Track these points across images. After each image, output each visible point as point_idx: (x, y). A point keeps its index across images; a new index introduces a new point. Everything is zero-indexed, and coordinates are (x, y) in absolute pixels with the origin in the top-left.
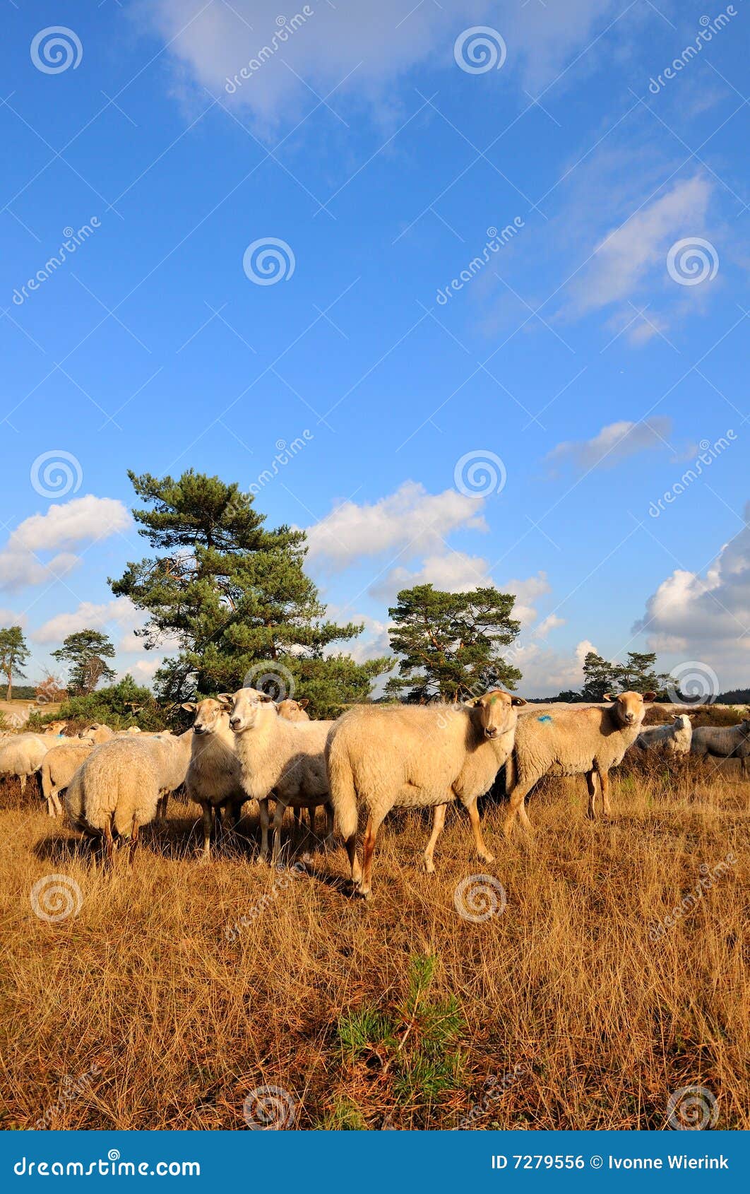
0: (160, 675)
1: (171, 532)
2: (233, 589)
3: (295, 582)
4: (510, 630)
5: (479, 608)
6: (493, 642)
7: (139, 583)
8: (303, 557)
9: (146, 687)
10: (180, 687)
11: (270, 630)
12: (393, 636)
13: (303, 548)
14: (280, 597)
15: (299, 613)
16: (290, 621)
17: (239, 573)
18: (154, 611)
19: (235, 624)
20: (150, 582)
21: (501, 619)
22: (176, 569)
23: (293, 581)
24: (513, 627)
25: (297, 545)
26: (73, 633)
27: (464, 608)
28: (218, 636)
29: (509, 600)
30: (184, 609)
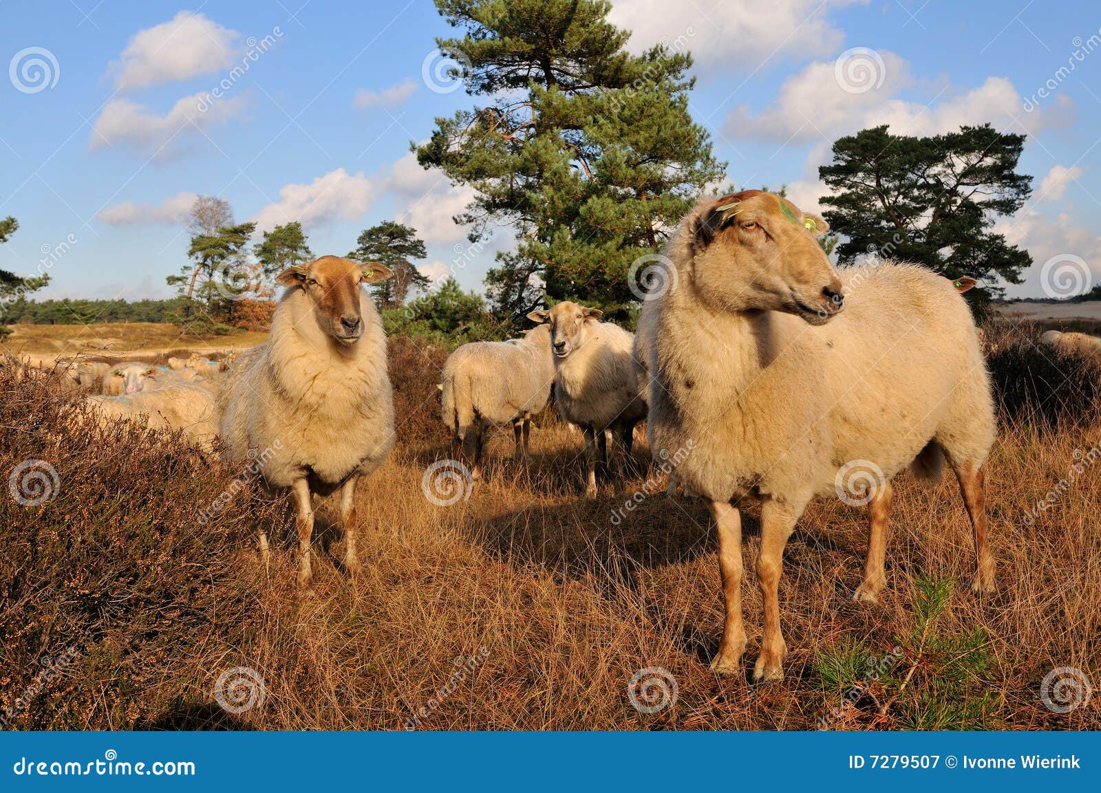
0: (493, 277)
1: (492, 68)
2: (587, 149)
3: (679, 130)
4: (1015, 190)
5: (964, 159)
6: (986, 212)
7: (455, 146)
8: (687, 93)
9: (476, 293)
10: (521, 292)
11: (644, 205)
12: (827, 208)
13: (687, 80)
14: (657, 154)
15: (686, 177)
16: (674, 191)
17: (595, 121)
18: (479, 186)
19: (594, 197)
20: (468, 146)
21: (1002, 174)
22: (504, 124)
23: (677, 129)
24: (1021, 185)
25: (679, 76)
26: (369, 228)
27: (940, 159)
28: (570, 216)
29: (1015, 142)
30: (519, 182)
